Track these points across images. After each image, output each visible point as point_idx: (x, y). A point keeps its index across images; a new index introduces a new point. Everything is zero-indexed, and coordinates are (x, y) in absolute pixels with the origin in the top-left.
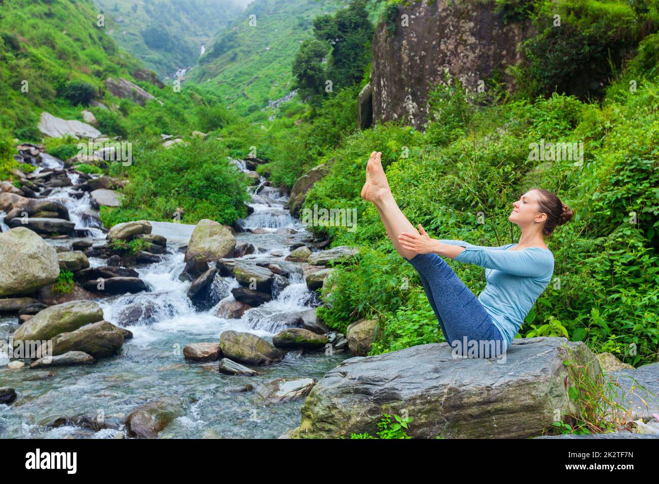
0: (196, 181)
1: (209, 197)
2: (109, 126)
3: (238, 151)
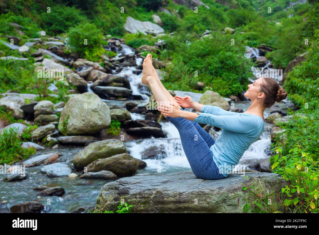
0: (214, 64)
1: (223, 75)
2: (169, 25)
3: (255, 42)
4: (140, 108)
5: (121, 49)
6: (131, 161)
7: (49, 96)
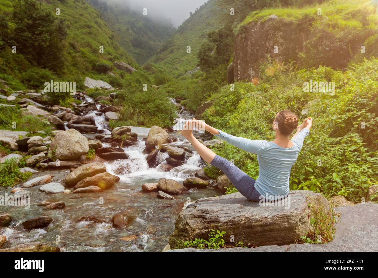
0: (152, 108)
1: (158, 116)
3: (173, 94)
4: (106, 139)
5: (84, 98)
6: (111, 177)
7: (38, 133)
